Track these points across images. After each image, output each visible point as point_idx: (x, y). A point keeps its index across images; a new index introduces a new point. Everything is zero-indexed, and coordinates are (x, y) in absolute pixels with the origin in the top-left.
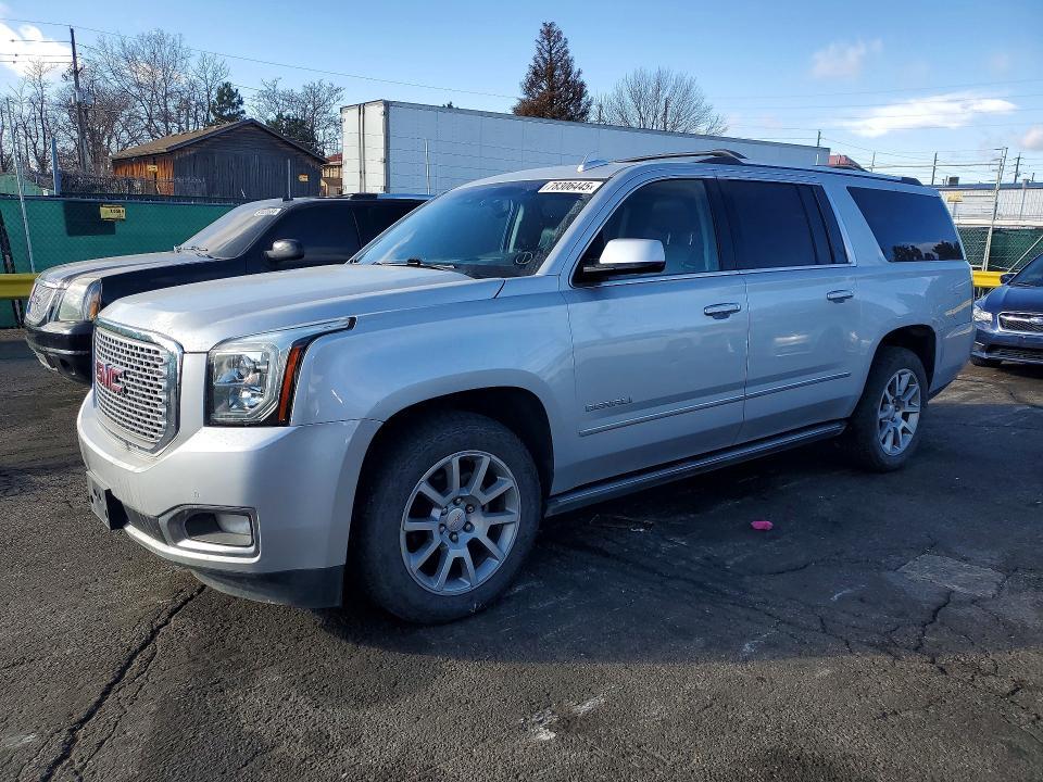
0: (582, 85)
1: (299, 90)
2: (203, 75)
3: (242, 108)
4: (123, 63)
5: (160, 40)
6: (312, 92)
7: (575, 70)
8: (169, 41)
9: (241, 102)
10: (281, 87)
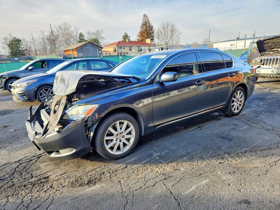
0: (152, 26)
1: (95, 32)
2: (75, 30)
3: (84, 37)
4: (59, 29)
5: (66, 24)
6: (97, 32)
7: (151, 23)
8: (68, 24)
9: (84, 36)
10: (91, 31)
